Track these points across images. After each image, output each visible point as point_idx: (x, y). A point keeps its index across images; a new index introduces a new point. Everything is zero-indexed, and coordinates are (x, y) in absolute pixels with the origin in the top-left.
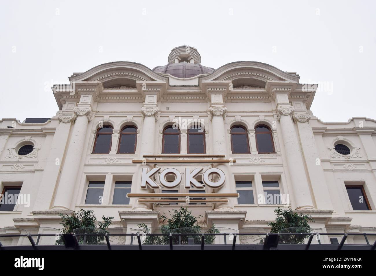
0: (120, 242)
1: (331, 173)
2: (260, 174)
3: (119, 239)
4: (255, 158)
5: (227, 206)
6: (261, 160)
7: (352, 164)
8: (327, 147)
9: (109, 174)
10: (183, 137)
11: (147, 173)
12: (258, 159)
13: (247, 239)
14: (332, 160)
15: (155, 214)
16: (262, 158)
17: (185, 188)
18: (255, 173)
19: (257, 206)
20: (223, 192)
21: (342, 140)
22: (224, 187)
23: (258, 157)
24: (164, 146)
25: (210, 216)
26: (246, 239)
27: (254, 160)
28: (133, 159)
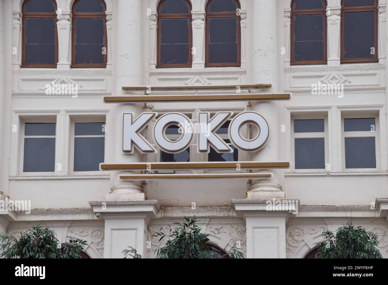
0: (93, 241)
2: (340, 110)
3: (92, 237)
4: (334, 73)
5: (271, 184)
6: (345, 78)
9: (61, 113)
10: (196, 28)
11: (132, 124)
12: (338, 77)
13: (304, 235)
15: (150, 205)
16: (346, 76)
17: (198, 152)
18: (330, 108)
19: (326, 174)
20: (264, 158)
22: (267, 148)
23: (340, 73)
24: (161, 46)
25: (238, 208)
26: (302, 234)
27: (332, 79)
28: (103, 80)
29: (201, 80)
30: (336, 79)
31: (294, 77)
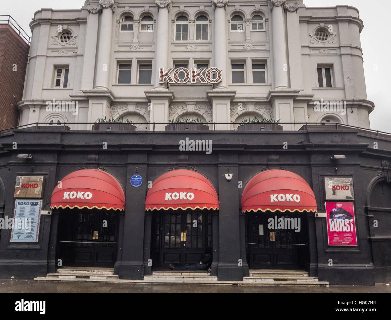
1: (308, 57)
2: (251, 59)
3: (146, 109)
4: (248, 45)
5: (223, 86)
7: (327, 49)
8: (309, 33)
9: (134, 59)
12: (250, 46)
14: (311, 45)
15: (170, 93)
16: (253, 45)
18: (247, 58)
19: (246, 84)
21: (323, 27)
23: (251, 44)
25: (209, 95)
26: (235, 109)
28: (151, 46)
29: (193, 46)
30: (249, 47)
31: (232, 46)
